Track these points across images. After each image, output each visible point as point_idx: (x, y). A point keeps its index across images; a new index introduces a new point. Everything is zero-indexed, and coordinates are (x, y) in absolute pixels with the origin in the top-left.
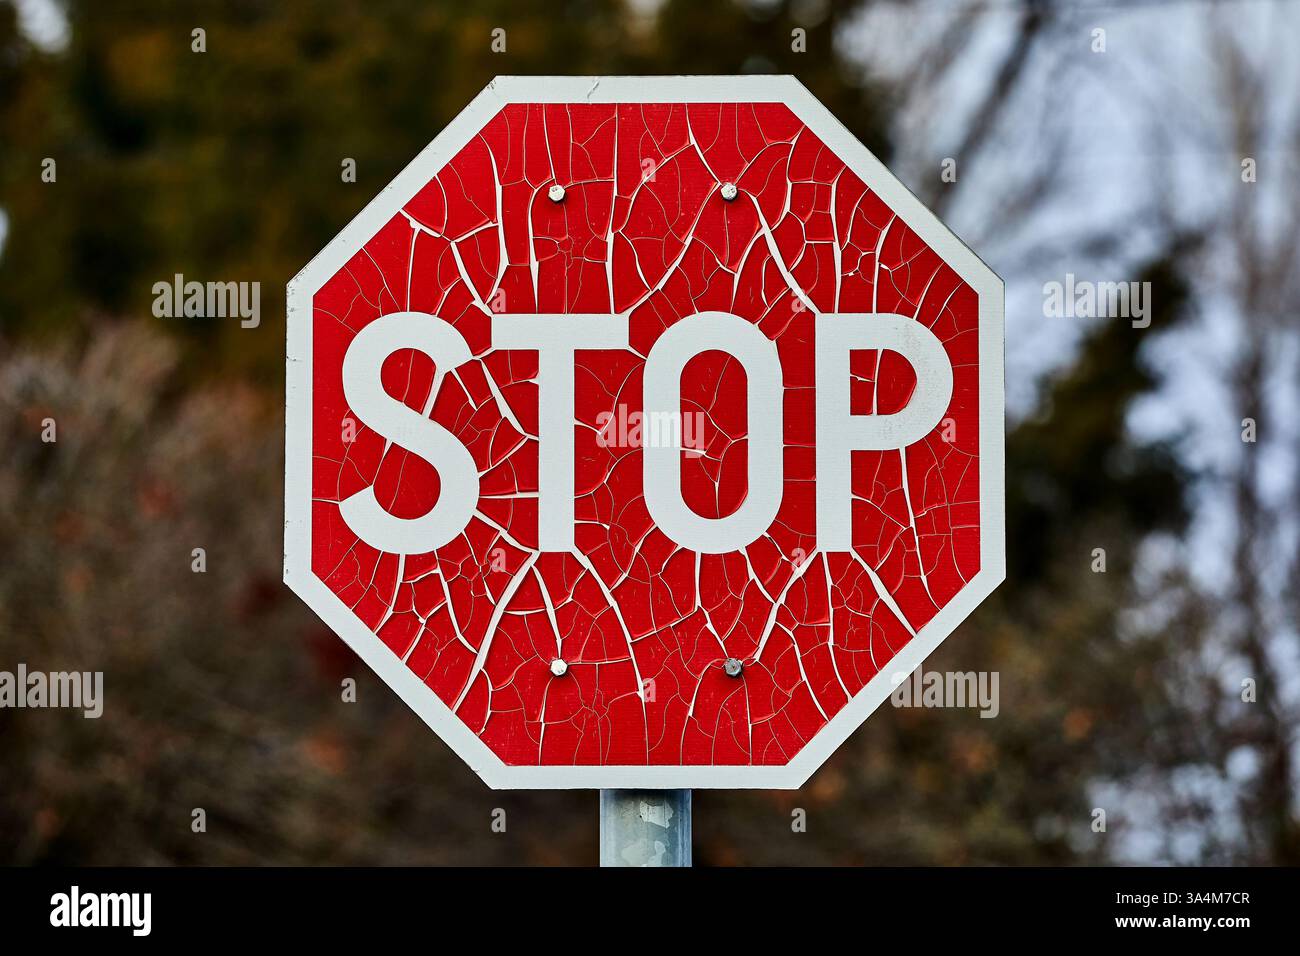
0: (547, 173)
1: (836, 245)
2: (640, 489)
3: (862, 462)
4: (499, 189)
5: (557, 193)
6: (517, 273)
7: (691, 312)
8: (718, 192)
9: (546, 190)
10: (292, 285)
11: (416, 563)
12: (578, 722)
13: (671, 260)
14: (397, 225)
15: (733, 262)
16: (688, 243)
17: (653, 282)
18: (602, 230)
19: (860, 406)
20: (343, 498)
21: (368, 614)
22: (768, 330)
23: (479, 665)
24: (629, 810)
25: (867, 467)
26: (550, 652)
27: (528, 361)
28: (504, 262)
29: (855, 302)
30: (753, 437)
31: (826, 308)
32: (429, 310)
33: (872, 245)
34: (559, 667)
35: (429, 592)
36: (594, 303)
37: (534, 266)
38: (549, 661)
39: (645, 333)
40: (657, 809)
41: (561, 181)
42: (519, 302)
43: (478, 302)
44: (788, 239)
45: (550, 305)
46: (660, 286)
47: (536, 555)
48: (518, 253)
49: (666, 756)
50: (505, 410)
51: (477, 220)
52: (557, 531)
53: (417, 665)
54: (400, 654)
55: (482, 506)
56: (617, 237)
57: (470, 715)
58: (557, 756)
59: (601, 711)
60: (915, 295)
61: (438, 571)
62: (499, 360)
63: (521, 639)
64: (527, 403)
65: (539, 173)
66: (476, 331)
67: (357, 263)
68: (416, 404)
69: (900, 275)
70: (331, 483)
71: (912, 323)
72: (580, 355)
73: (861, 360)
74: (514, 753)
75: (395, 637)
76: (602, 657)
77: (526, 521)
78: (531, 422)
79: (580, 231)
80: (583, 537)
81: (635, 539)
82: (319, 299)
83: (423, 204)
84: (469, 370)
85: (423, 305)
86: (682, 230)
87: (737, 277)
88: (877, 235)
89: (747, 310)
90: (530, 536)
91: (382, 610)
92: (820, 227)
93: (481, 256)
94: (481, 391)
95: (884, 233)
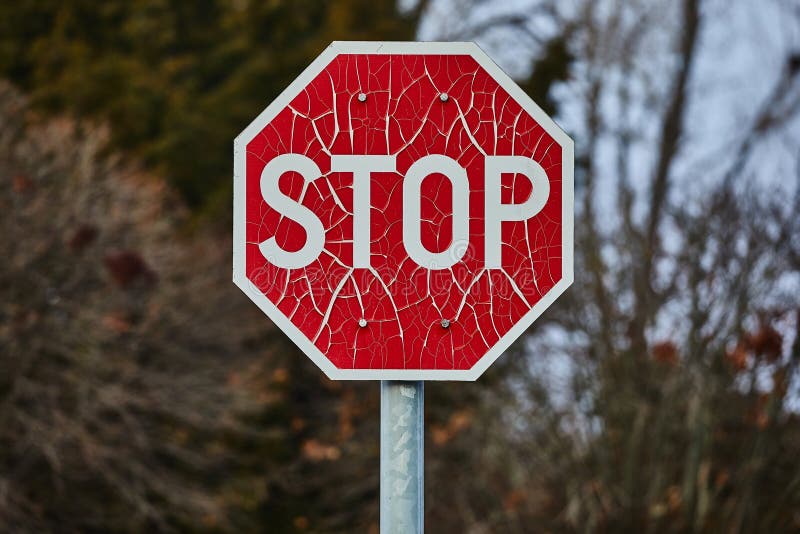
0: (357, 87)
1: (495, 123)
2: (401, 239)
3: (507, 227)
4: (335, 95)
5: (362, 97)
6: (344, 135)
7: (426, 155)
8: (439, 97)
9: (357, 96)
10: (236, 140)
11: (297, 273)
12: (372, 349)
13: (416, 130)
14: (286, 112)
15: (446, 131)
16: (424, 122)
17: (408, 140)
18: (384, 115)
19: (505, 200)
20: (261, 241)
21: (273, 297)
22: (462, 163)
23: (325, 321)
24: (395, 390)
25: (509, 229)
26: (359, 315)
27: (348, 177)
28: (337, 130)
29: (504, 150)
30: (455, 214)
31: (490, 153)
32: (301, 153)
33: (512, 123)
34: (363, 323)
35: (300, 288)
36: (380, 150)
37: (351, 132)
38: (358, 319)
39: (404, 164)
40: (409, 390)
41: (364, 91)
42: (342, 148)
43: (324, 149)
44: (472, 120)
45: (359, 151)
46: (411, 142)
47: (351, 270)
48: (344, 125)
49: (413, 365)
50: (338, 201)
51: (325, 110)
52: (362, 258)
53: (296, 321)
54: (288, 315)
55: (327, 246)
56: (391, 119)
57: (321, 345)
58: (362, 364)
59: (382, 344)
60: (532, 147)
61: (306, 277)
62: (334, 177)
63: (345, 309)
64: (348, 198)
65: (354, 88)
66: (324, 163)
67: (267, 129)
68: (295, 197)
69: (525, 137)
70: (255, 235)
71: (531, 161)
72: (373, 175)
73: (506, 178)
74: (342, 363)
75: (285, 308)
76: (383, 318)
77: (347, 254)
78: (349, 205)
79: (373, 116)
80: (374, 261)
81: (399, 263)
82: (249, 147)
83: (299, 102)
84: (320, 182)
85: (298, 150)
86: (422, 116)
87: (448, 138)
88: (514, 118)
89: (453, 154)
90: (349, 261)
91: (279, 295)
92: (487, 114)
93: (326, 127)
94: (326, 191)
95: (518, 118)
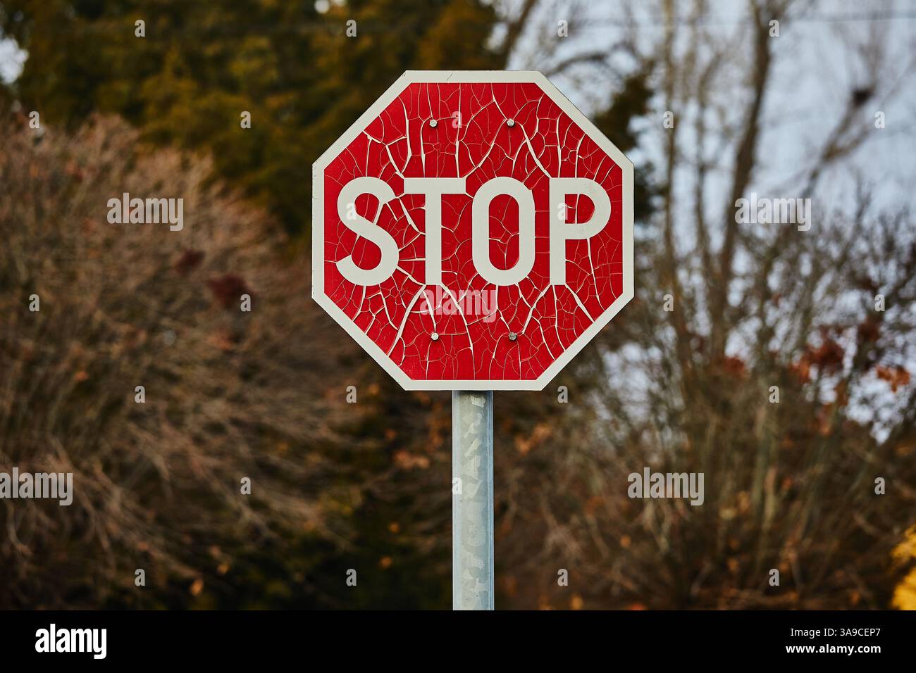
0: (429, 114)
1: (559, 147)
2: (471, 257)
3: (570, 244)
4: (407, 121)
5: (433, 123)
6: (416, 159)
7: (494, 177)
8: (506, 123)
9: (428, 122)
10: (315, 165)
11: (371, 290)
12: (443, 360)
13: (485, 153)
14: (362, 137)
15: (513, 155)
16: (492, 146)
17: (477, 163)
18: (454, 140)
19: (570, 220)
20: (338, 260)
21: (350, 312)
22: (528, 185)
23: (399, 335)
24: (466, 398)
25: (573, 247)
26: (431, 329)
27: (420, 199)
28: (410, 154)
29: (568, 173)
30: (521, 233)
31: (554, 175)
32: (376, 176)
33: (575, 147)
34: (435, 336)
35: (376, 303)
36: (450, 173)
37: (423, 156)
38: (430, 333)
39: (473, 186)
40: (478, 399)
41: (435, 118)
42: (414, 171)
43: (398, 172)
44: (537, 144)
45: (431, 174)
46: (480, 165)
47: (424, 286)
48: (416, 150)
49: (483, 376)
50: (410, 221)
51: (398, 135)
52: (434, 273)
53: (371, 335)
54: (364, 329)
55: (400, 264)
56: (460, 143)
57: (395, 357)
58: (434, 376)
59: (453, 356)
60: (594, 170)
61: (381, 293)
62: (407, 199)
63: (418, 324)
64: (420, 218)
65: (425, 114)
66: (397, 186)
67: (344, 155)
68: (370, 218)
69: (587, 160)
70: (333, 253)
71: (593, 182)
72: (444, 196)
73: (570, 199)
74: (416, 374)
75: (362, 323)
76: (454, 332)
77: (420, 271)
78: (422, 226)
79: (443, 140)
80: (446, 279)
81: (469, 279)
82: (327, 171)
83: (373, 128)
84: (394, 203)
85: (373, 173)
86: (490, 140)
87: (514, 161)
88: (577, 142)
89: (519, 176)
90: (421, 277)
91: (356, 310)
92: (552, 139)
93: (399, 152)
94: (399, 212)
95: (580, 142)
